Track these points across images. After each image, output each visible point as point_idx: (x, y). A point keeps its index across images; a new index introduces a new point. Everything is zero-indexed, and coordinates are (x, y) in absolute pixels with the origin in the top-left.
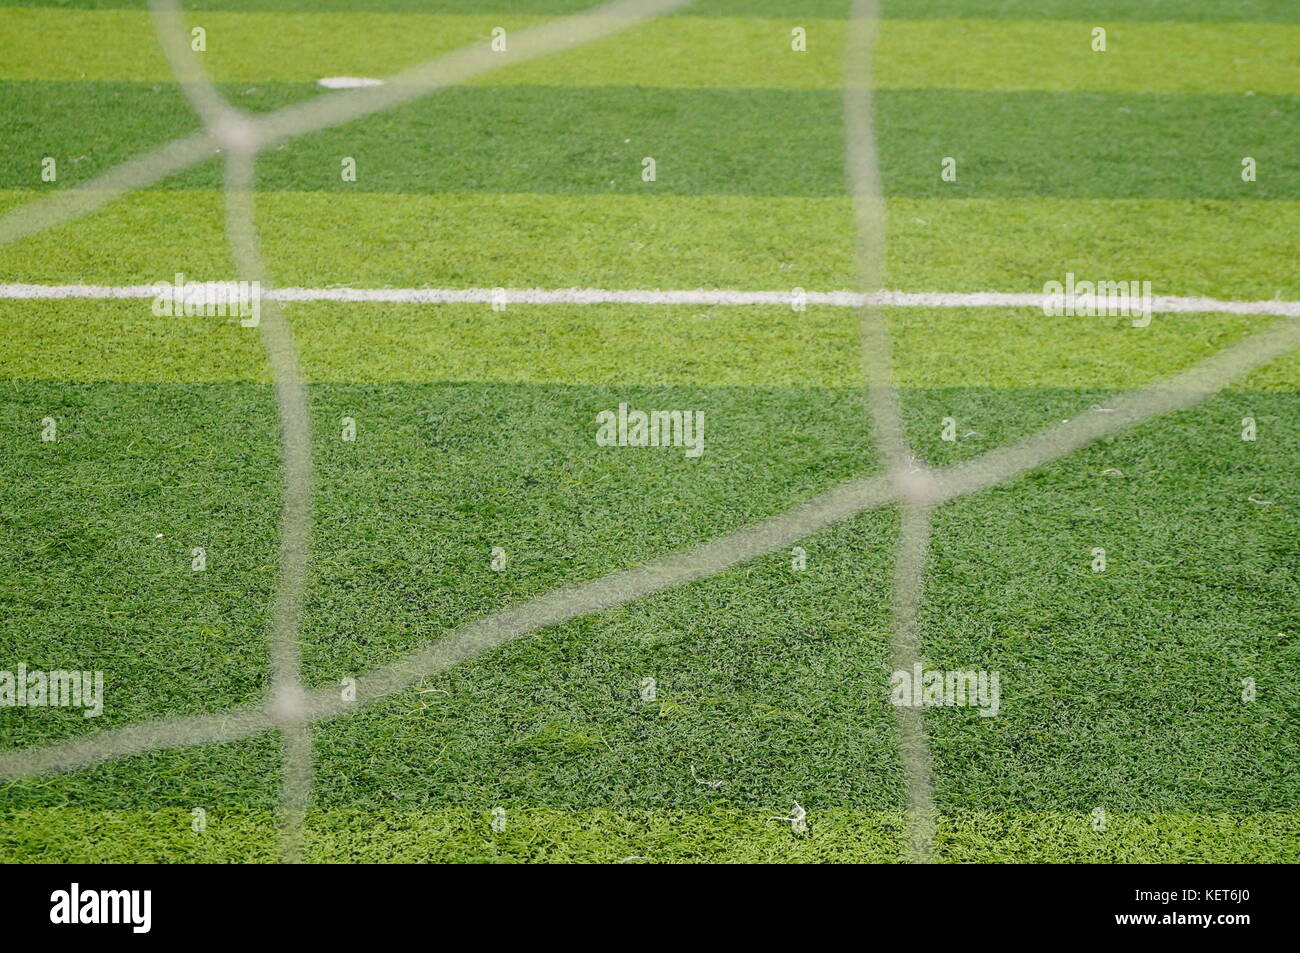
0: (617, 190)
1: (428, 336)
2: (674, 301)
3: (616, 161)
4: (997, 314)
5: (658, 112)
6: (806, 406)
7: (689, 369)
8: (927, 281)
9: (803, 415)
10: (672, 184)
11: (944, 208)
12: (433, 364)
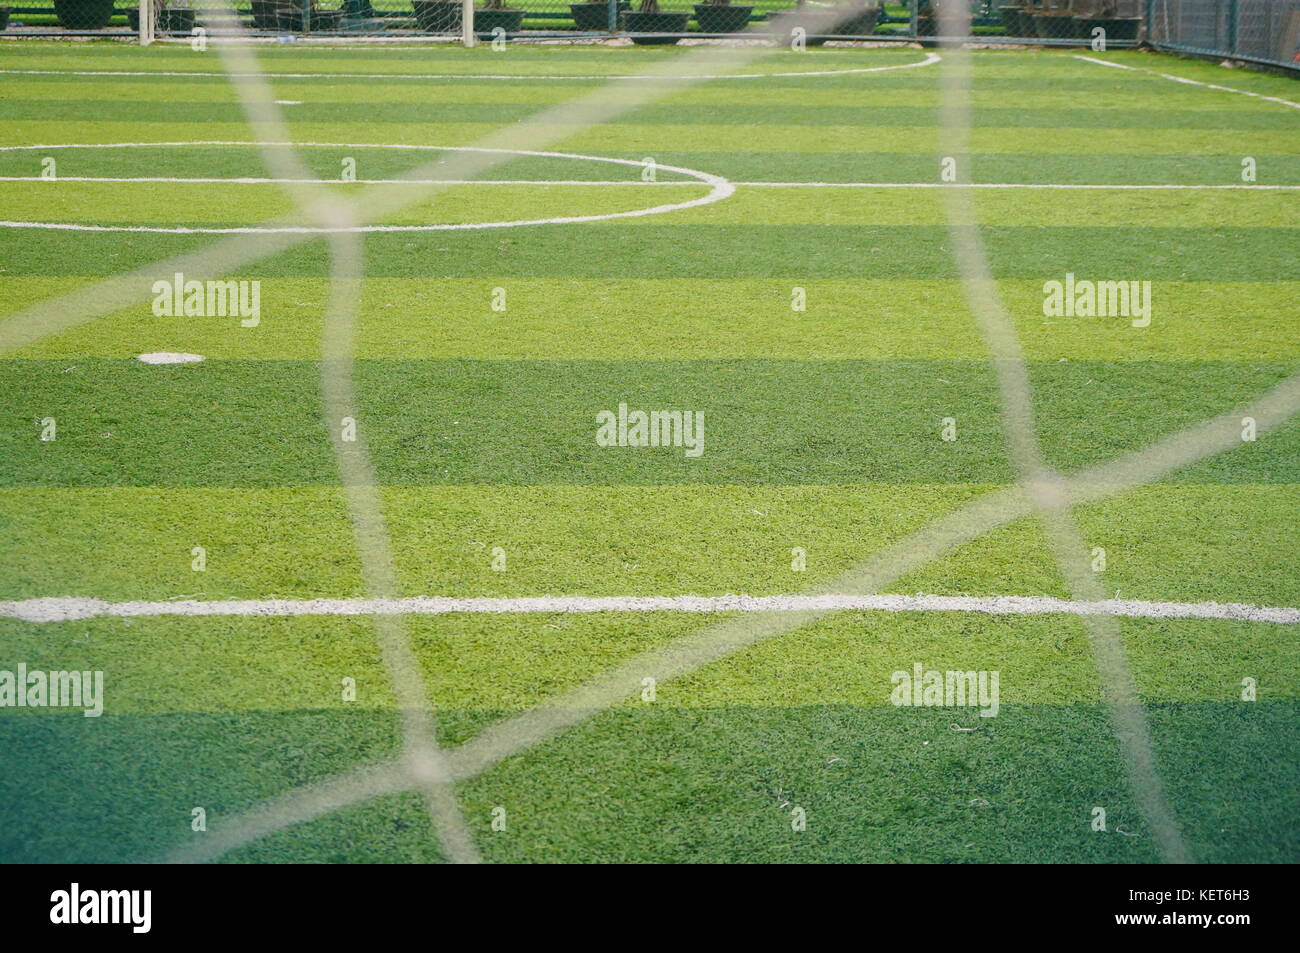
0: (452, 481)
1: (279, 655)
2: (523, 610)
3: (447, 446)
4: (846, 619)
5: (485, 389)
6: (668, 730)
7: (546, 689)
8: (771, 581)
9: (666, 741)
10: (506, 472)
11: (779, 497)
12: (288, 689)
